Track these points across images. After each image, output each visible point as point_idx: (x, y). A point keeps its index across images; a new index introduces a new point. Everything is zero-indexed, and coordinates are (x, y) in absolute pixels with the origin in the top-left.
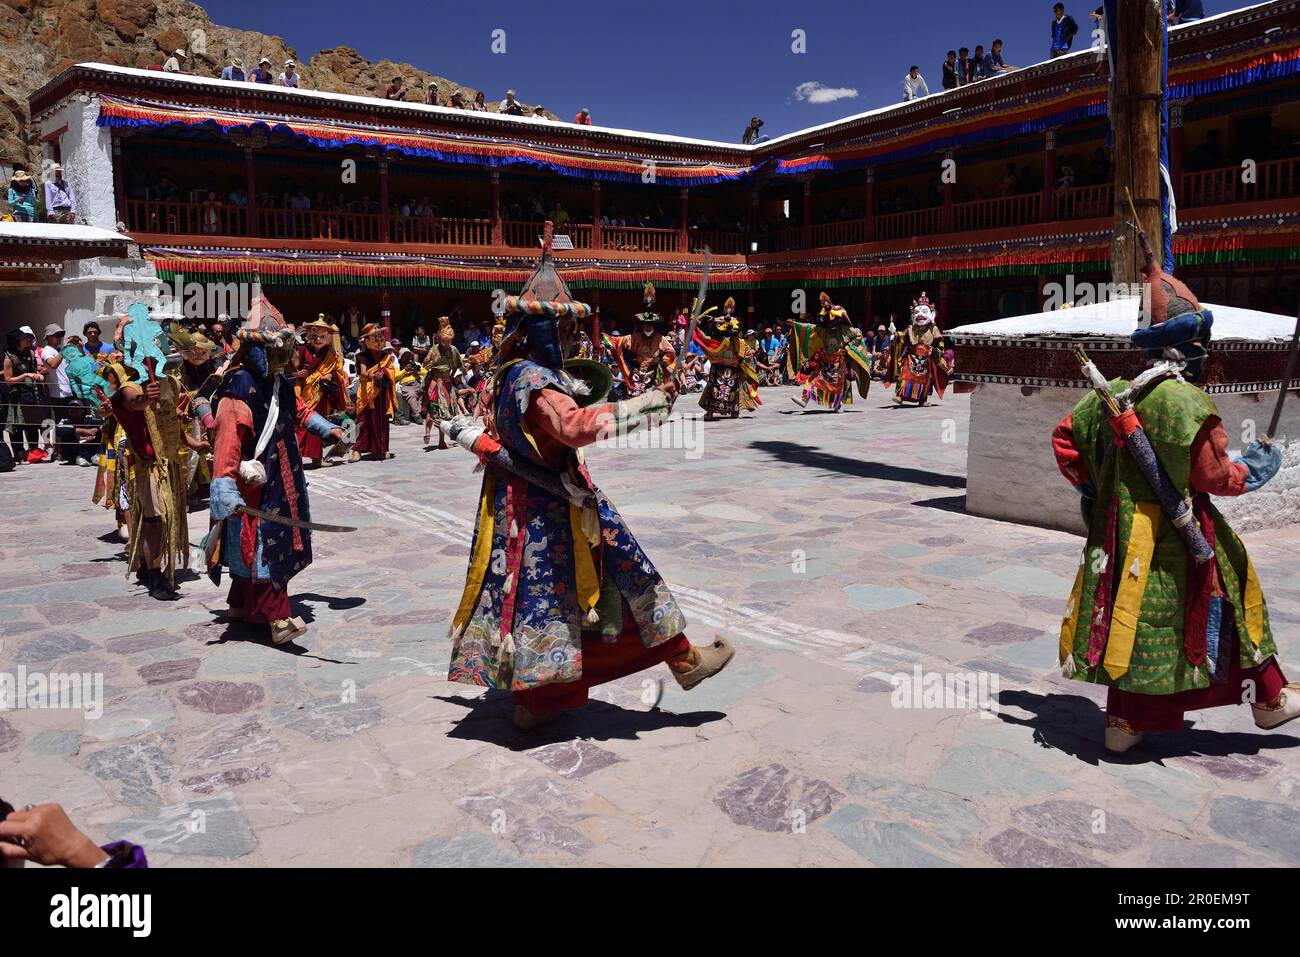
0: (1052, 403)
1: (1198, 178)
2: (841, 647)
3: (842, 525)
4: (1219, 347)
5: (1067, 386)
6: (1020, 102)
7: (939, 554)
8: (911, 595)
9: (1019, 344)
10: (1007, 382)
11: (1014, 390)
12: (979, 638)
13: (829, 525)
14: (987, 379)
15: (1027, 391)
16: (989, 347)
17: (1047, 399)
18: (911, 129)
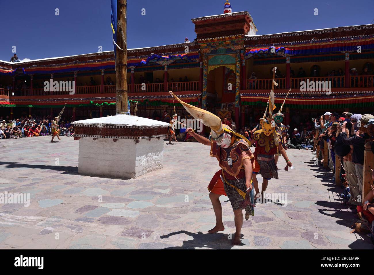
0: (101, 142)
1: (138, 86)
2: (36, 221)
3: (39, 181)
4: (141, 128)
5: (105, 137)
6: (95, 61)
7: (69, 187)
8: (60, 201)
9: (92, 126)
10: (89, 136)
11: (91, 139)
12: (80, 211)
13: (34, 182)
14: (84, 136)
15: (95, 139)
16: (84, 127)
17: (100, 141)
18: (64, 65)
